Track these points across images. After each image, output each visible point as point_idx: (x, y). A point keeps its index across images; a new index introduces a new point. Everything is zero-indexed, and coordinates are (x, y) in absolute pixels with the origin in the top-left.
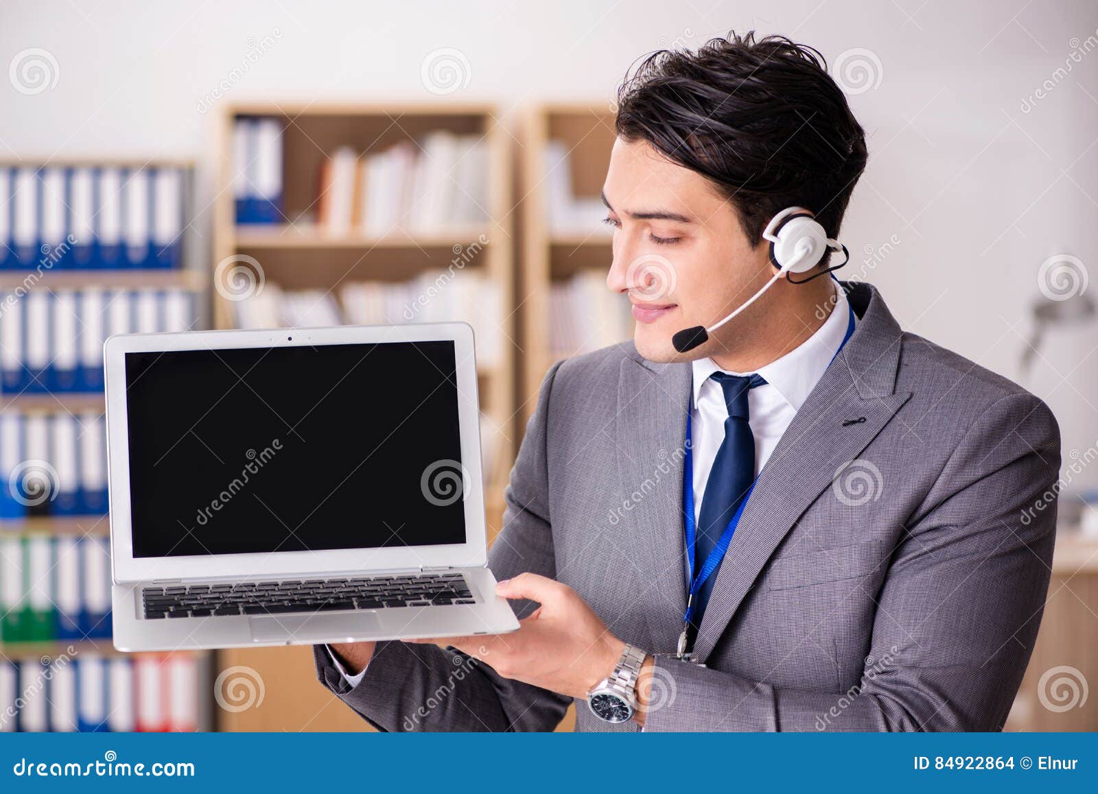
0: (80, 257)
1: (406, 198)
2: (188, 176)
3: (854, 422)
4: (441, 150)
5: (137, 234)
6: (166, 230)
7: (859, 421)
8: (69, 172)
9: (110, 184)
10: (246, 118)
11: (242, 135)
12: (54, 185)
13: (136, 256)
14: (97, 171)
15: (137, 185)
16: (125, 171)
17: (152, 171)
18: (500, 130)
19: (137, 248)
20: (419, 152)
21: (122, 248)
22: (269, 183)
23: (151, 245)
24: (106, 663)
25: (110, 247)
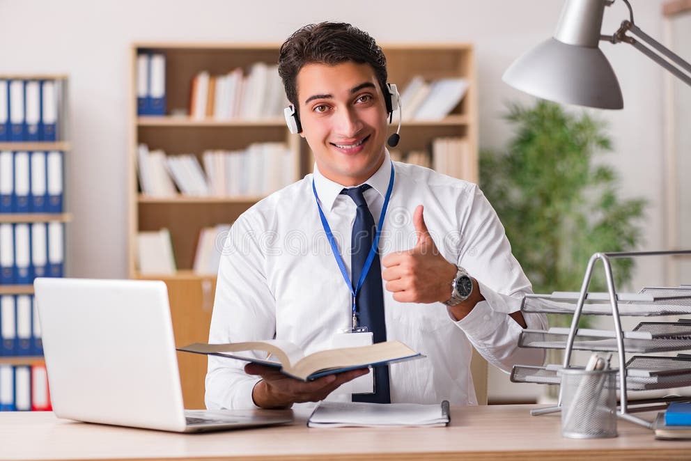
1: (239, 101)
11: (143, 61)
14: (9, 82)
16: (26, 82)
20: (246, 74)
21: (24, 125)
22: (158, 90)
23: (41, 124)
24: (15, 368)
25: (17, 125)
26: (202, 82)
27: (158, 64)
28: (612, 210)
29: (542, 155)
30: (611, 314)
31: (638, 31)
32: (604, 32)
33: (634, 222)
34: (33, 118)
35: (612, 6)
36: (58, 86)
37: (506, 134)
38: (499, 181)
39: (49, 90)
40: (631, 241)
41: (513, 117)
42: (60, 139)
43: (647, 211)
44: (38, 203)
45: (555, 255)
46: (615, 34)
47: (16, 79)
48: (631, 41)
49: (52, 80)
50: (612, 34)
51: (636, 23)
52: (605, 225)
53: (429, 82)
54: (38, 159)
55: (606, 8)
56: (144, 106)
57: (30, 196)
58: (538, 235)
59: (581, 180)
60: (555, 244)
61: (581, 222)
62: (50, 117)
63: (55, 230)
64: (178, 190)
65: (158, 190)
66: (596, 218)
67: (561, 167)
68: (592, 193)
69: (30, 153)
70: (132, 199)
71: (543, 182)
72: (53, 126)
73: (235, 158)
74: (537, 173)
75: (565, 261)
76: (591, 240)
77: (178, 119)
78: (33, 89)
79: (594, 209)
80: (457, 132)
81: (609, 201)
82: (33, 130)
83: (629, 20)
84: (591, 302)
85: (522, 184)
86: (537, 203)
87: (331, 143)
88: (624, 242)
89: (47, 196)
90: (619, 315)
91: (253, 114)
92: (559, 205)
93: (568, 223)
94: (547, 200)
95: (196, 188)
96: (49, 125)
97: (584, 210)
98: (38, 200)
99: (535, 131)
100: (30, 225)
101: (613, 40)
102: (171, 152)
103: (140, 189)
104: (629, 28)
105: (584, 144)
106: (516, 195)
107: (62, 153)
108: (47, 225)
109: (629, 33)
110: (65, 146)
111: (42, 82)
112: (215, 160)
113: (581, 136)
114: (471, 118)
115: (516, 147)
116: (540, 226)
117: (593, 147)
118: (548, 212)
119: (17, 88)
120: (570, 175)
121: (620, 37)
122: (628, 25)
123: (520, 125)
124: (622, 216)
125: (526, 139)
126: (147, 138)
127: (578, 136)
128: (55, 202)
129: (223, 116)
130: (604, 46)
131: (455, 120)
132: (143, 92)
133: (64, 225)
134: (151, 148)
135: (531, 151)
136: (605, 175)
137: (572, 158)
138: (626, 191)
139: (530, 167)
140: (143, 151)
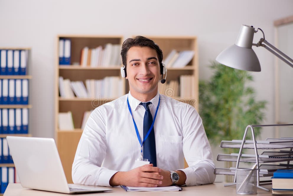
1: (101, 59)
4: (109, 47)
8: (0, 51)
14: (7, 50)
16: (14, 51)
20: (104, 48)
21: (13, 68)
22: (67, 54)
23: (20, 68)
24: (8, 168)
25: (10, 68)
26: (86, 51)
27: (68, 44)
28: (253, 105)
29: (225, 83)
30: (254, 149)
31: (266, 42)
32: (254, 42)
33: (262, 110)
34: (16, 65)
35: (257, 32)
36: (27, 52)
37: (210, 74)
38: (207, 93)
39: (23, 54)
40: (261, 118)
41: (213, 67)
42: (28, 74)
43: (267, 106)
44: (18, 100)
45: (229, 123)
46: (258, 43)
47: (10, 50)
48: (264, 46)
49: (24, 50)
50: (257, 43)
51: (266, 39)
52: (250, 112)
53: (178, 52)
54: (18, 83)
55: (255, 34)
56: (62, 61)
57: (15, 97)
58: (223, 115)
59: (240, 93)
60: (229, 119)
61: (240, 110)
62: (23, 65)
63: (25, 112)
64: (75, 96)
65: (67, 96)
66: (246, 109)
67: (232, 87)
68: (245, 98)
69: (15, 80)
70: (57, 99)
71: (225, 94)
72: (25, 69)
73: (99, 83)
74: (223, 90)
75: (234, 126)
76: (244, 117)
77: (75, 66)
78: (17, 54)
79: (245, 105)
80: (190, 73)
81: (251, 102)
82: (16, 70)
83: (263, 38)
84: (246, 144)
85: (216, 94)
86: (222, 102)
87: (137, 79)
88: (258, 119)
89: (22, 98)
90: (257, 149)
91: (106, 65)
92: (231, 103)
93: (235, 110)
94: (227, 101)
95: (82, 95)
96: (23, 69)
97: (242, 105)
98: (19, 99)
99: (222, 73)
100: (15, 109)
101: (257, 45)
102: (73, 79)
103: (60, 95)
104: (263, 41)
105: (242, 78)
106: (214, 99)
107: (28, 80)
108: (22, 109)
109: (263, 43)
110: (29, 77)
111: (20, 51)
112: (91, 83)
113: (241, 75)
114: (195, 67)
115: (214, 79)
116: (223, 112)
117: (245, 79)
118: (227, 106)
119: (10, 53)
120: (236, 91)
121: (260, 44)
122: (263, 40)
123: (216, 70)
124: (257, 108)
125: (219, 76)
126: (63, 74)
127: (240, 75)
128: (25, 100)
129: (94, 65)
130: (254, 48)
131: (189, 68)
132: (61, 55)
133: (28, 109)
134: (65, 78)
135: (220, 81)
136: (250, 91)
137: (237, 84)
138: (259, 98)
139: (220, 87)
140: (61, 79)
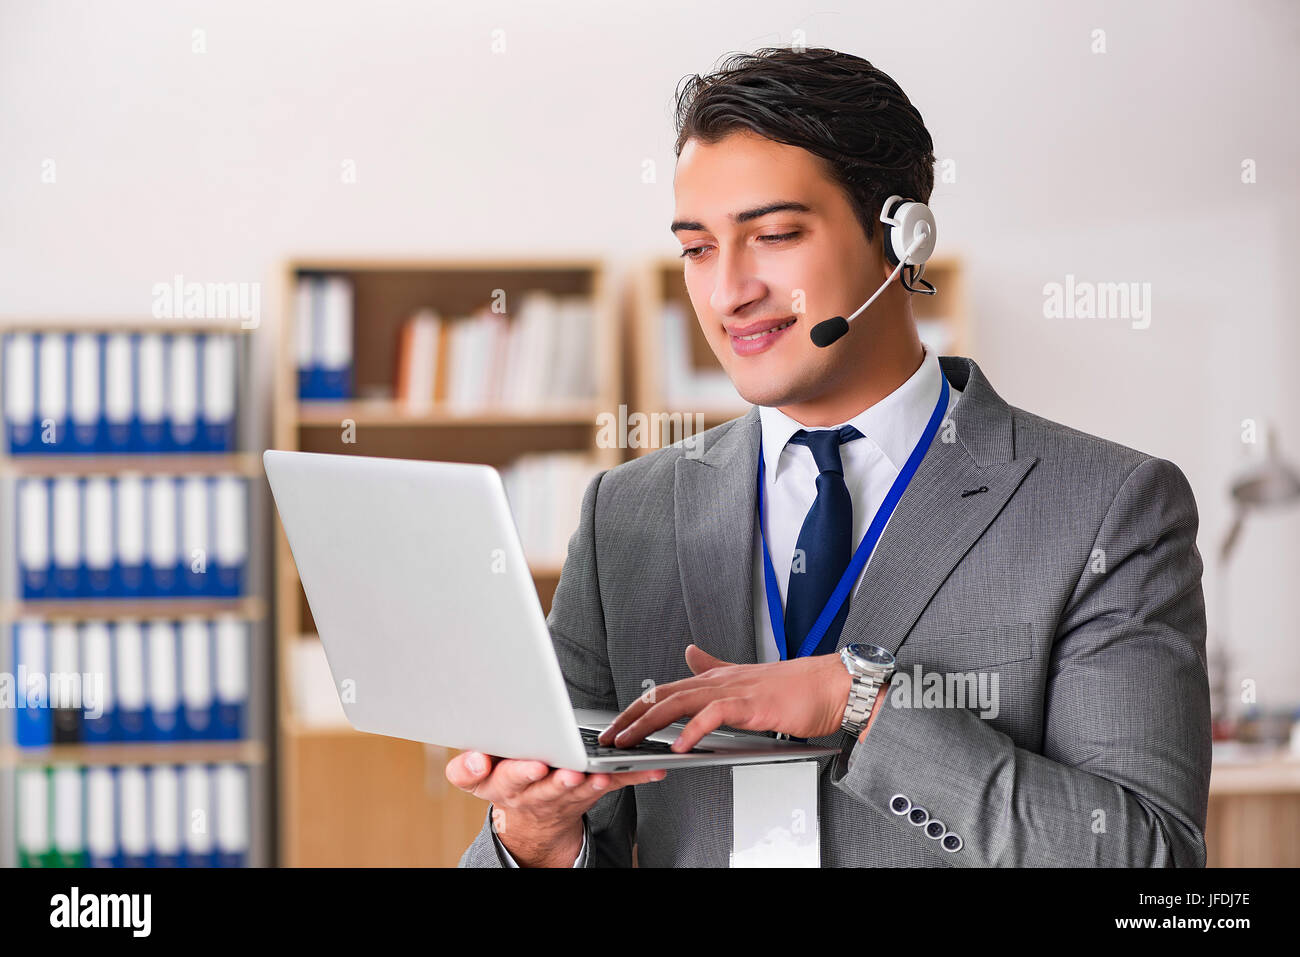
0: (119, 437)
1: (499, 369)
2: (243, 342)
3: (974, 492)
4: (539, 313)
5: (183, 410)
6: (218, 406)
7: (980, 491)
8: (103, 338)
9: (151, 350)
10: (310, 275)
11: (306, 296)
12: (86, 352)
13: (183, 437)
14: (136, 336)
15: (184, 352)
16: (168, 336)
17: (201, 336)
18: (608, 290)
19: (183, 427)
21: (166, 426)
22: (335, 350)
23: (200, 425)
25: (153, 425)
26: (423, 336)
27: (336, 302)
36: (233, 344)
44: (196, 582)
56: (311, 384)
69: (179, 482)
72: (225, 428)
77: (377, 410)
89: (213, 568)
100: (176, 626)
107: (246, 482)
108: (210, 626)
111: (200, 338)
129: (467, 402)
132: (305, 354)
133: (247, 625)
